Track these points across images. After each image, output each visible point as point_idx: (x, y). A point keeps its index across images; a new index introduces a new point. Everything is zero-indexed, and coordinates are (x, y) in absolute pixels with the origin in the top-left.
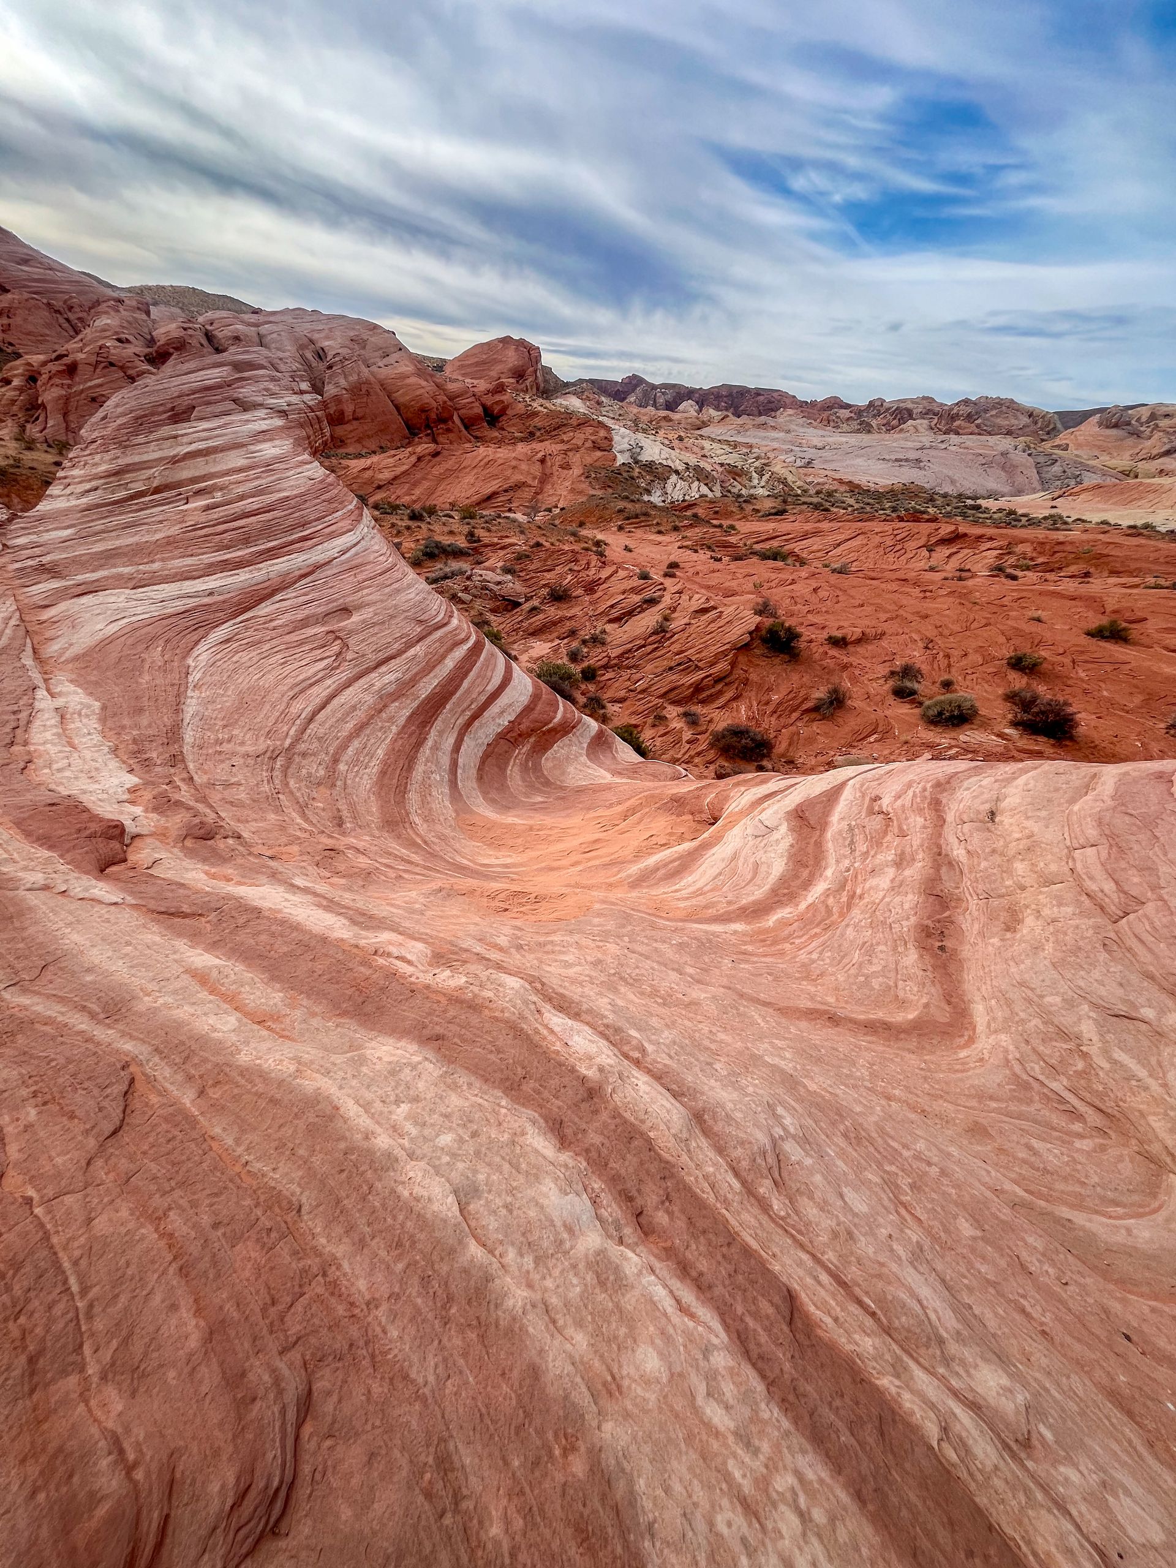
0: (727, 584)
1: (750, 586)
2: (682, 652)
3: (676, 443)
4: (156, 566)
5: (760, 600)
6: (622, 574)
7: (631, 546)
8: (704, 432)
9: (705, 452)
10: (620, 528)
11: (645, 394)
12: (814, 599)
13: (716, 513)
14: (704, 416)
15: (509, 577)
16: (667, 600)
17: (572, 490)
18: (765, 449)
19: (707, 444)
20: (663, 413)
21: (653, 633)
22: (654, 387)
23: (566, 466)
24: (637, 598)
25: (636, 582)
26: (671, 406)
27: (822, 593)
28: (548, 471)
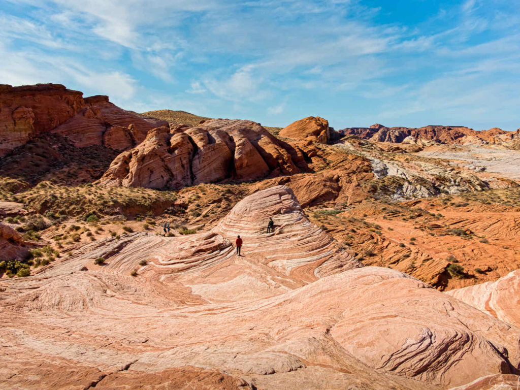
0: (437, 248)
1: (446, 249)
2: (420, 275)
3: (405, 164)
4: (290, 254)
5: (449, 255)
6: (392, 244)
7: (391, 228)
8: (421, 154)
9: (422, 168)
10: (385, 218)
11: (384, 133)
12: (472, 255)
13: (432, 205)
14: (419, 144)
15: (347, 246)
16: (412, 256)
17: (354, 194)
18: (456, 162)
19: (423, 164)
20: (395, 145)
21: (409, 268)
22: (388, 129)
23: (350, 182)
24: (401, 255)
25: (398, 248)
26: (399, 139)
27: (475, 252)
28: (340, 185)
